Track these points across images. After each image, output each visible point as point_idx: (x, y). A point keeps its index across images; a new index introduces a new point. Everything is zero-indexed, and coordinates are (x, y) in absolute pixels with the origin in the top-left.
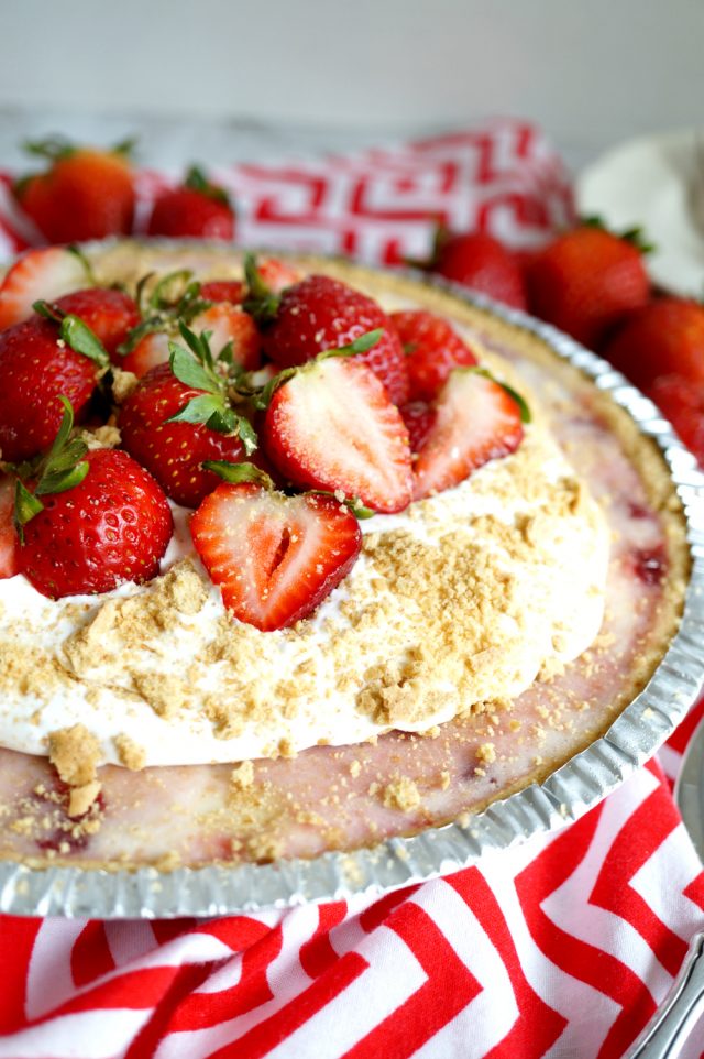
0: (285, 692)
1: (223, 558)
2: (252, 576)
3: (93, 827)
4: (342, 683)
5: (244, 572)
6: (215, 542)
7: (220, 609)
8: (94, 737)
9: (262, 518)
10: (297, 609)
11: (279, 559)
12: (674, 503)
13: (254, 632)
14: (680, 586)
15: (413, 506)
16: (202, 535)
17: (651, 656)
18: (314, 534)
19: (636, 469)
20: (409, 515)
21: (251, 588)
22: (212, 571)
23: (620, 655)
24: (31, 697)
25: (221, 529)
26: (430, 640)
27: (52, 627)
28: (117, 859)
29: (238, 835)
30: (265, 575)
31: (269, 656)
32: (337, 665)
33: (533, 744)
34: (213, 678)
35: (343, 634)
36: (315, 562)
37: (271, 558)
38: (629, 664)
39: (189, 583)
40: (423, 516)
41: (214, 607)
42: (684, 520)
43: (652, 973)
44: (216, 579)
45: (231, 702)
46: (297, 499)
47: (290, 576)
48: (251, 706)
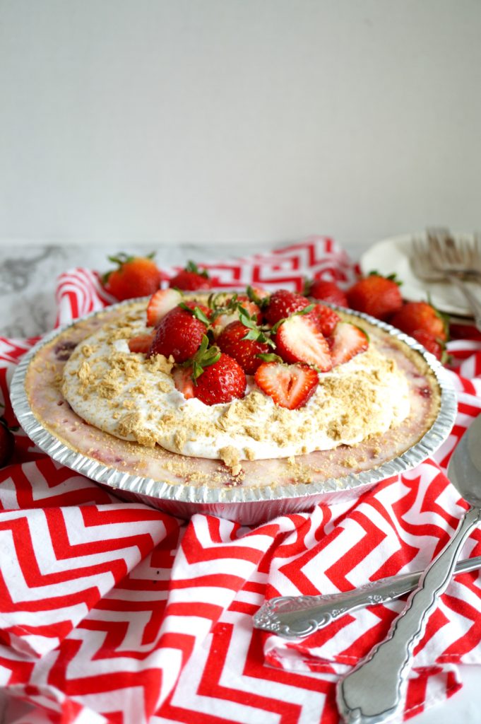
0: (301, 431)
1: (269, 387)
2: (282, 392)
3: (243, 478)
4: (321, 427)
6: (265, 382)
7: (272, 404)
8: (235, 449)
9: (281, 373)
10: (300, 403)
11: (289, 389)
13: (287, 410)
14: (438, 398)
15: (333, 369)
17: (431, 419)
18: (301, 378)
19: (413, 362)
20: (333, 372)
21: (282, 396)
22: (266, 392)
24: (210, 437)
25: (266, 377)
26: (351, 412)
27: (212, 414)
28: (255, 486)
29: (296, 476)
30: (287, 391)
31: (294, 419)
32: (318, 421)
33: (393, 447)
34: (275, 427)
35: (318, 410)
36: (304, 386)
37: (287, 387)
39: (259, 396)
40: (337, 372)
41: (270, 403)
42: (435, 377)
43: (448, 529)
44: (269, 394)
45: (282, 436)
46: (292, 366)
47: (296, 391)
48: (289, 436)
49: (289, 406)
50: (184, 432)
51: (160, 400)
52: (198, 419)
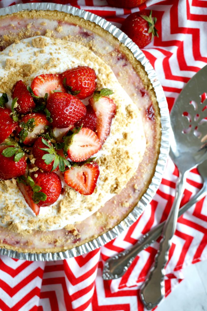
0: (98, 200)
1: (75, 185)
2: (83, 187)
3: (80, 236)
4: (107, 192)
5: (81, 187)
6: (72, 183)
8: (71, 224)
9: (78, 174)
10: (93, 188)
11: (85, 180)
12: (151, 87)
13: (89, 196)
14: (159, 118)
15: (102, 147)
16: (68, 183)
17: (158, 143)
18: (90, 173)
20: (102, 149)
21: (84, 189)
23: (152, 146)
24: (57, 224)
25: (71, 180)
27: (52, 212)
28: (86, 239)
29: (103, 226)
30: (85, 185)
31: (94, 196)
32: (105, 191)
33: (143, 179)
34: (85, 205)
35: (103, 185)
36: (93, 178)
38: (154, 147)
39: (72, 193)
40: (106, 149)
41: (79, 195)
42: (155, 93)
44: (77, 190)
45: (90, 206)
46: (83, 166)
47: (89, 182)
48: (93, 205)
49: (89, 193)
50: (43, 224)
51: (23, 213)
52: (46, 217)
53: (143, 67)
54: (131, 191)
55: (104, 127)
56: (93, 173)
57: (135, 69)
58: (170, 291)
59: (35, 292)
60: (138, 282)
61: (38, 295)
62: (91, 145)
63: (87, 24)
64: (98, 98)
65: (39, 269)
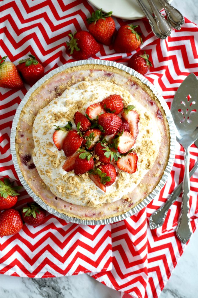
0: (139, 175)
1: (125, 168)
2: (129, 168)
3: (132, 202)
4: (144, 169)
5: (128, 169)
6: (123, 168)
7: (128, 174)
8: (126, 195)
9: (125, 161)
11: (130, 164)
12: (156, 99)
13: (134, 173)
14: (165, 116)
15: (136, 141)
16: (120, 168)
17: (168, 132)
18: (132, 158)
20: (136, 143)
21: (130, 170)
23: (165, 135)
24: (117, 196)
25: (122, 166)
27: (114, 189)
28: (137, 203)
29: (145, 192)
30: (130, 167)
32: (142, 168)
33: (164, 157)
34: (132, 180)
35: (141, 165)
36: (135, 162)
38: (166, 135)
39: (123, 174)
40: (138, 142)
42: (159, 102)
44: (126, 171)
45: (135, 180)
46: (127, 156)
47: (133, 165)
48: (137, 179)
49: (134, 172)
50: (108, 198)
51: (96, 193)
52: (110, 193)
53: (148, 87)
54: (158, 166)
55: (134, 129)
56: (134, 158)
57: (143, 89)
58: (196, 228)
59: (108, 247)
60: (173, 226)
61: (111, 249)
62: (129, 142)
63: (108, 68)
64: (127, 112)
65: (108, 231)
